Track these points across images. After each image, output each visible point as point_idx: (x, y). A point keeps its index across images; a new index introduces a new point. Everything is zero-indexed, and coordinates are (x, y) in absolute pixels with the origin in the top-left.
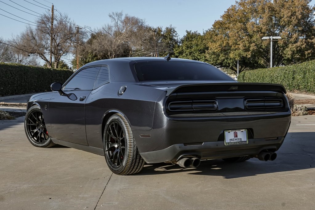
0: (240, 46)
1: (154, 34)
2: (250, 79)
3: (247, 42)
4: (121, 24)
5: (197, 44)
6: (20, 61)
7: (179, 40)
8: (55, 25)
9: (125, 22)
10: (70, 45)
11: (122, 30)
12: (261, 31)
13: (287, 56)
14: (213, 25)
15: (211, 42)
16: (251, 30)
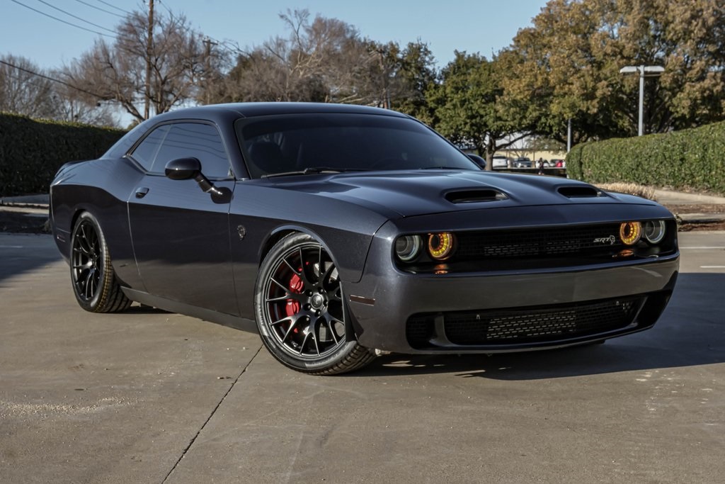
0: (574, 87)
1: (380, 58)
2: (592, 162)
3: (589, 79)
4: (306, 35)
5: (478, 82)
6: (76, 116)
7: (438, 72)
8: (158, 36)
9: (315, 30)
10: (191, 82)
11: (308, 49)
12: (621, 53)
13: (681, 110)
14: (514, 39)
15: (510, 78)
16: (599, 52)
